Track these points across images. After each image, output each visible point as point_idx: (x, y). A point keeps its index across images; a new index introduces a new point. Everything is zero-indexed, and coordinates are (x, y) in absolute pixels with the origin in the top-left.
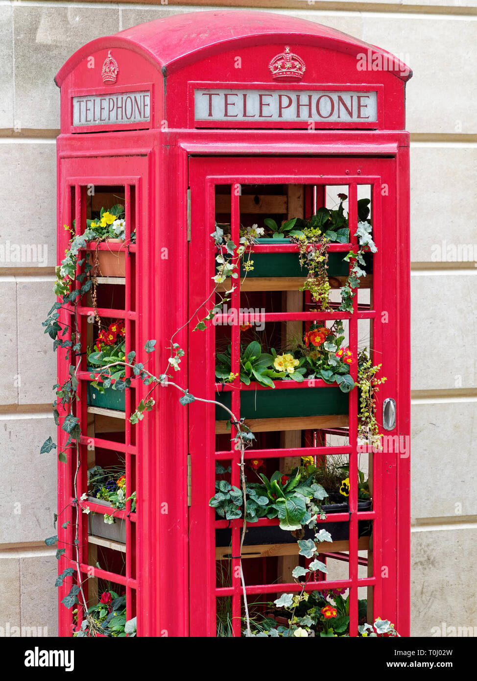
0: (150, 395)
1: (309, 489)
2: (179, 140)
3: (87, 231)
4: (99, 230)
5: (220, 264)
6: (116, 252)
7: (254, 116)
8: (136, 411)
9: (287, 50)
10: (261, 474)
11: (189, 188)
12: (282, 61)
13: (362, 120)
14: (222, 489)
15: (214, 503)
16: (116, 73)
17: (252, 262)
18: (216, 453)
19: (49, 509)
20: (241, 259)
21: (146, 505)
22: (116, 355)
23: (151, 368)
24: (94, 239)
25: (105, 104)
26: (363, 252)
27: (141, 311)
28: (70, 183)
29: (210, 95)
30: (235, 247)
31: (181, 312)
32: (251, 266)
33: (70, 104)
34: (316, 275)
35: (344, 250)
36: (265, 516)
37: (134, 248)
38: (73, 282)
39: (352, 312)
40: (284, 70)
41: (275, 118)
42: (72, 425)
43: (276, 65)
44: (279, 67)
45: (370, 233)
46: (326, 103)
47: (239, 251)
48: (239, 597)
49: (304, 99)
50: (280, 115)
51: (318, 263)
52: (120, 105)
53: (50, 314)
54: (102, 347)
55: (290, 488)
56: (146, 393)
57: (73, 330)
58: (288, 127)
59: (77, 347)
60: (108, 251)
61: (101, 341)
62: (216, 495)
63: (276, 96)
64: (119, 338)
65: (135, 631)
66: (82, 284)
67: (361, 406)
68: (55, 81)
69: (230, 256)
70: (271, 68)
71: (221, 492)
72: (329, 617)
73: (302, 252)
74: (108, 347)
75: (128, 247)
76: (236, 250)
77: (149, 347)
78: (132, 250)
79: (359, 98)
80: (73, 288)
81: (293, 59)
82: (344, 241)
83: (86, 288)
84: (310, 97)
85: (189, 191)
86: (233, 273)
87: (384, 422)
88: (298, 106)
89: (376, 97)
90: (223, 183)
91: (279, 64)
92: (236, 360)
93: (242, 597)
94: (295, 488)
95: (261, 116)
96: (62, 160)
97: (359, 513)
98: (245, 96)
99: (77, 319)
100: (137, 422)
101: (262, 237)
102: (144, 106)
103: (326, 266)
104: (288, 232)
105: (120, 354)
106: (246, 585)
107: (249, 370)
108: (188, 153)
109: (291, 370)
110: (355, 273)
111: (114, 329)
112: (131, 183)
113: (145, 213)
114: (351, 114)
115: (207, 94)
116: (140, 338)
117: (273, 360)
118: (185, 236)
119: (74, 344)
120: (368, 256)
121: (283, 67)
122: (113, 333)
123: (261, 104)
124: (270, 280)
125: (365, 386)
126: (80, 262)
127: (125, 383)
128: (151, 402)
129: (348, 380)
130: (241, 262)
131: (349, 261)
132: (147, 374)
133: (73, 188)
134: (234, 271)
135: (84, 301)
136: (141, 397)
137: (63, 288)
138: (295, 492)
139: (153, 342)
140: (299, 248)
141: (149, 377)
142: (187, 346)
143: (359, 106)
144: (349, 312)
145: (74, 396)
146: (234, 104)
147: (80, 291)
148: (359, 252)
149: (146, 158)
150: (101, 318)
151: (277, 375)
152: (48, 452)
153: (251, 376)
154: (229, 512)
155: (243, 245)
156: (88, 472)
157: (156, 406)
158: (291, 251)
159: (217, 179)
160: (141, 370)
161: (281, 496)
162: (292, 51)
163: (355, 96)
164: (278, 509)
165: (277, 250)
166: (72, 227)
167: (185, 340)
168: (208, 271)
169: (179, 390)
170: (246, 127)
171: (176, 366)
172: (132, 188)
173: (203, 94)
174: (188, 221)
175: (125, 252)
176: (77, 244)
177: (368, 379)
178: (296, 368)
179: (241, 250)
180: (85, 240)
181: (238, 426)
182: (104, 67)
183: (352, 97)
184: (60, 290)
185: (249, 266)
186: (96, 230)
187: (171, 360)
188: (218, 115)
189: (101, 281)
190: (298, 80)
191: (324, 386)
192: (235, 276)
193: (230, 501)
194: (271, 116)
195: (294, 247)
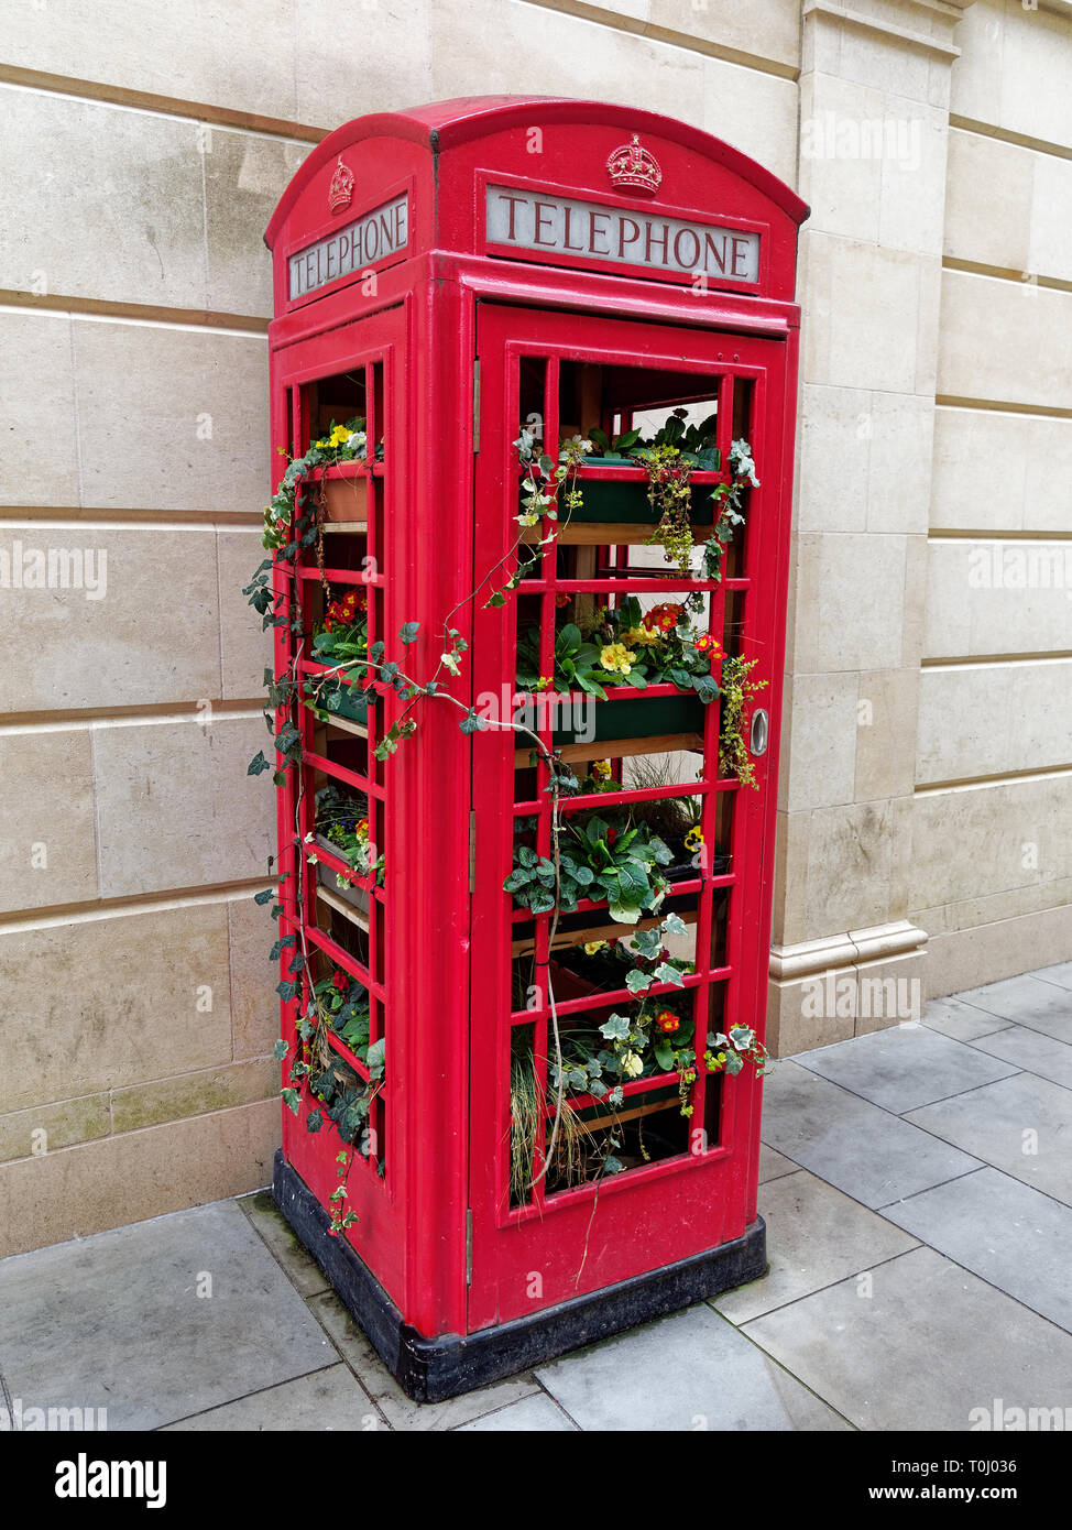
0: (408, 714)
1: (648, 848)
2: (460, 271)
3: (309, 453)
4: (327, 452)
5: (529, 494)
6: (350, 479)
7: (581, 249)
8: (386, 737)
9: (636, 140)
10: (577, 828)
11: (477, 358)
12: (628, 158)
13: (737, 279)
14: (524, 863)
15: (512, 887)
16: (351, 187)
17: (580, 493)
18: (515, 806)
19: (268, 835)
20: (561, 489)
21: (400, 880)
22: (353, 640)
23: (409, 669)
24: (319, 463)
25: (335, 250)
26: (741, 486)
27: (392, 574)
28: (285, 384)
29: (513, 201)
30: (552, 466)
31: (462, 573)
32: (578, 499)
33: (285, 270)
34: (673, 519)
35: (711, 481)
36: (587, 896)
37: (381, 468)
38: (291, 529)
39: (719, 580)
40: (630, 174)
41: (613, 256)
42: (290, 742)
43: (619, 163)
44: (623, 167)
45: (749, 457)
46: (688, 243)
47: (558, 474)
48: (545, 1023)
49: (657, 232)
50: (621, 254)
51: (675, 500)
52: (357, 241)
53: (255, 576)
54: (333, 626)
55: (621, 848)
56: (401, 711)
57: (292, 601)
58: (633, 274)
59: (297, 626)
60: (339, 479)
61: (332, 618)
62: (515, 872)
63: (615, 217)
64: (358, 613)
65: (383, 1065)
66: (304, 532)
67: (725, 723)
68: (265, 241)
69: (544, 480)
70: (611, 166)
71: (523, 867)
72: (669, 1030)
73: (654, 481)
74: (343, 626)
75: (372, 469)
76: (552, 472)
77: (408, 635)
78: (377, 473)
79: (735, 241)
80: (291, 539)
81: (644, 158)
82: (709, 468)
83: (309, 538)
84: (666, 229)
85: (477, 364)
86: (549, 510)
87: (752, 744)
88: (649, 241)
89: (757, 244)
90: (534, 353)
91: (623, 162)
92: (549, 656)
93: (551, 1020)
94: (627, 848)
95: (592, 250)
96: (276, 354)
97: (715, 879)
98: (568, 211)
99: (298, 584)
100: (386, 758)
101: (589, 455)
102: (398, 224)
103: (688, 505)
104: (628, 449)
105: (359, 638)
106: (556, 1002)
107: (568, 672)
108: (476, 294)
109: (626, 669)
110: (730, 518)
111: (351, 600)
112: (376, 359)
113: (400, 408)
114: (722, 266)
115: (507, 198)
116: (392, 618)
117: (599, 654)
118: (470, 443)
119: (292, 622)
120: (747, 493)
121: (628, 169)
122: (349, 607)
123: (593, 231)
124: (594, 528)
125: (736, 695)
126: (300, 501)
127: (366, 697)
128: (410, 725)
129: (709, 683)
130: (562, 492)
131: (719, 499)
132: (406, 681)
133: (289, 391)
134: (550, 507)
135: (307, 558)
136: (392, 719)
137: (275, 539)
138: (629, 855)
139: (415, 626)
140: (648, 475)
141: (408, 685)
142: (471, 634)
143: (735, 256)
144: (715, 579)
145: (294, 696)
146: (550, 223)
147: (301, 544)
148: (735, 485)
149: (402, 310)
150: (331, 584)
151: (607, 678)
152: (258, 774)
153: (571, 681)
154: (536, 901)
155: (563, 463)
156: (316, 797)
157: (419, 733)
158: (636, 478)
159: (524, 346)
160: (393, 675)
161: (609, 865)
162: (642, 143)
163: (730, 236)
164: (607, 886)
165: (615, 476)
166: (290, 450)
167: (468, 623)
168: (507, 506)
169: (456, 705)
170: (568, 264)
171: (454, 668)
172: (378, 367)
173: (501, 197)
174: (475, 418)
175: (365, 477)
176: (294, 470)
177: (738, 681)
178: (632, 665)
179: (562, 472)
180: (306, 465)
181: (550, 762)
182: (332, 187)
183: (725, 238)
184: (270, 542)
185: (575, 500)
186: (323, 451)
187: (447, 659)
188: (524, 239)
189: (330, 528)
190: (649, 195)
191: (676, 694)
192: (553, 515)
193: (536, 883)
194: (607, 253)
195: (641, 472)
